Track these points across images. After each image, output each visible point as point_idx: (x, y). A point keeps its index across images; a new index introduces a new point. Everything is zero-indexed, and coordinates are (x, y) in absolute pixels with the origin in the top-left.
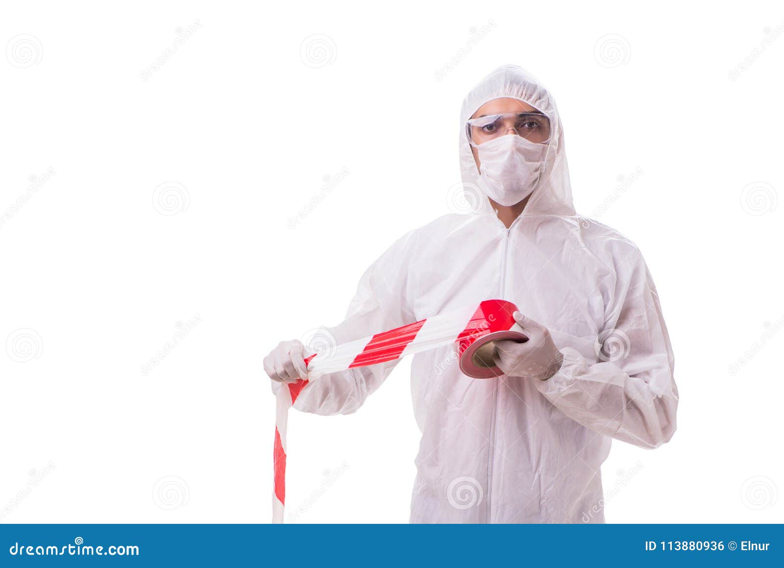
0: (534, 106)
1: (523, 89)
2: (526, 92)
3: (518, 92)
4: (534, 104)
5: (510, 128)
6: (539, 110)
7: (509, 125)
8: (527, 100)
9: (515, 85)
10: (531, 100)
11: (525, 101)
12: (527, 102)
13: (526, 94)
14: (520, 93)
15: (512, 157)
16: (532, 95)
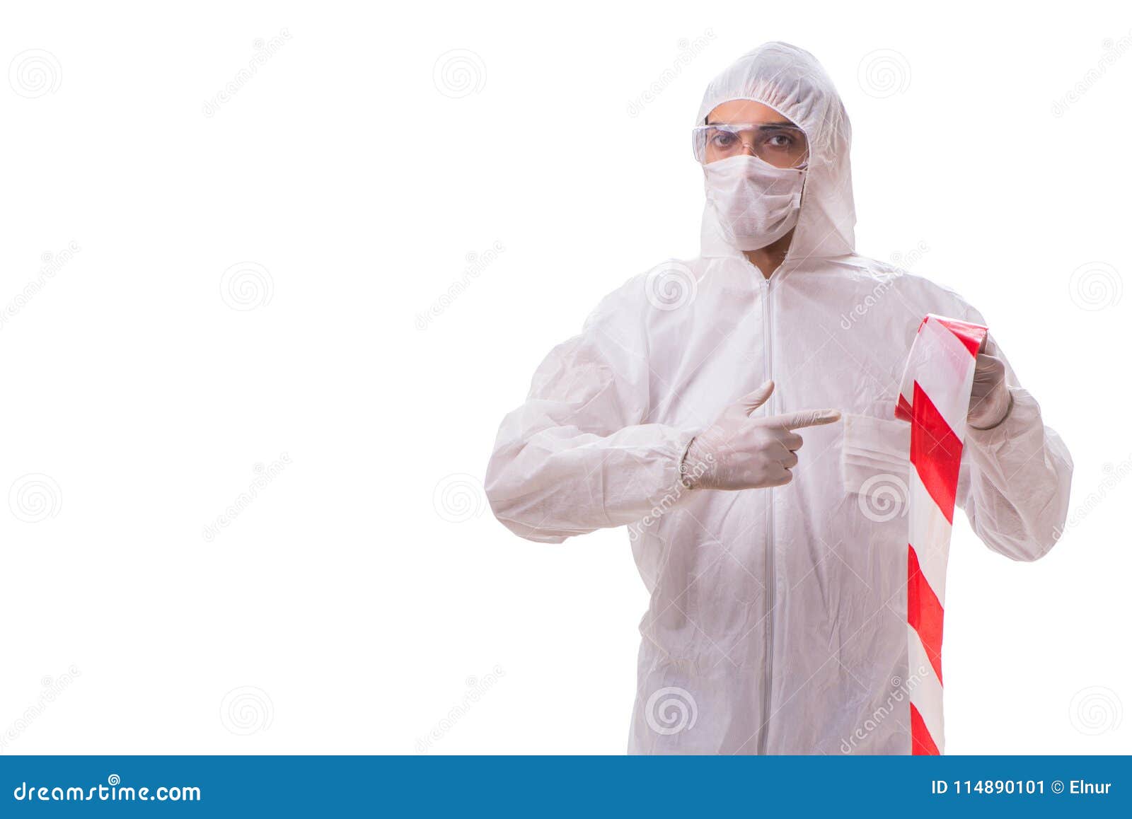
0: (784, 114)
1: (773, 88)
2: (776, 92)
3: (764, 93)
4: (785, 112)
5: (747, 146)
6: (792, 120)
7: (746, 142)
8: (776, 106)
9: (762, 82)
10: (781, 105)
11: (772, 106)
12: (774, 108)
13: (776, 96)
14: (768, 92)
15: (741, 189)
16: (786, 98)
